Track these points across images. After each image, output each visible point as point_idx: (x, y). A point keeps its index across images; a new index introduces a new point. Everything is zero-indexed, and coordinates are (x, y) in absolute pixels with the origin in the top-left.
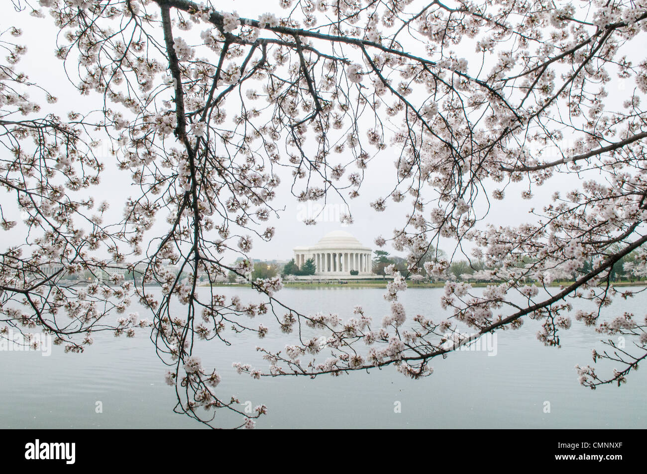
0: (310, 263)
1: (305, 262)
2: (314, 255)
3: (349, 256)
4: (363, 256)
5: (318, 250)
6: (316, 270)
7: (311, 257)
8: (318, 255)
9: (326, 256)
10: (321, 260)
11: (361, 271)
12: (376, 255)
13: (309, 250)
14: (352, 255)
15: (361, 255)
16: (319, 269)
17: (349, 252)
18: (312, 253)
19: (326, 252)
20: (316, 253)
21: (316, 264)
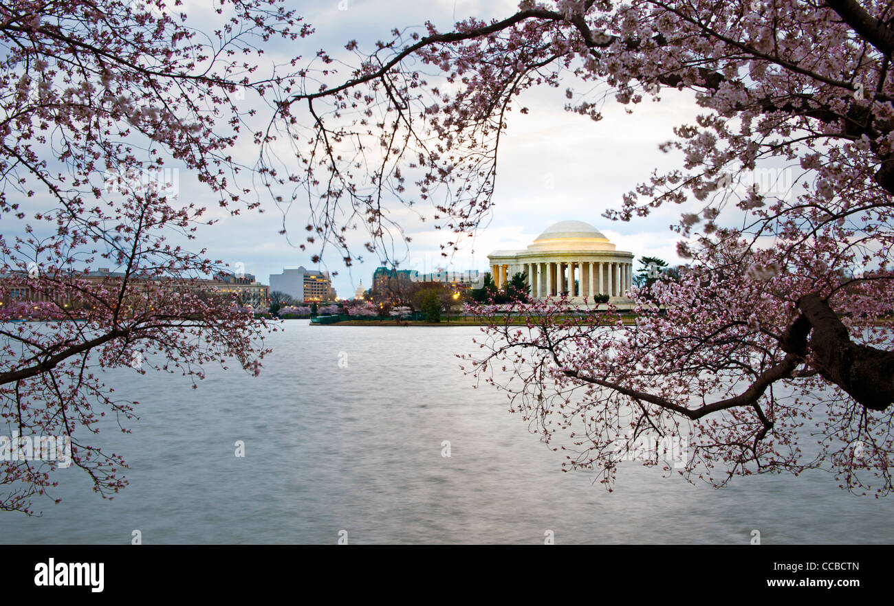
0: (519, 281)
1: (510, 279)
2: (526, 266)
3: (591, 267)
4: (618, 266)
5: (534, 256)
6: (531, 295)
7: (521, 270)
8: (534, 266)
9: (548, 268)
10: (539, 276)
11: (614, 295)
12: (643, 266)
13: (517, 258)
14: (596, 265)
15: (614, 265)
16: (535, 291)
17: (592, 260)
18: (522, 262)
19: (548, 261)
20: (530, 262)
21: (530, 283)
